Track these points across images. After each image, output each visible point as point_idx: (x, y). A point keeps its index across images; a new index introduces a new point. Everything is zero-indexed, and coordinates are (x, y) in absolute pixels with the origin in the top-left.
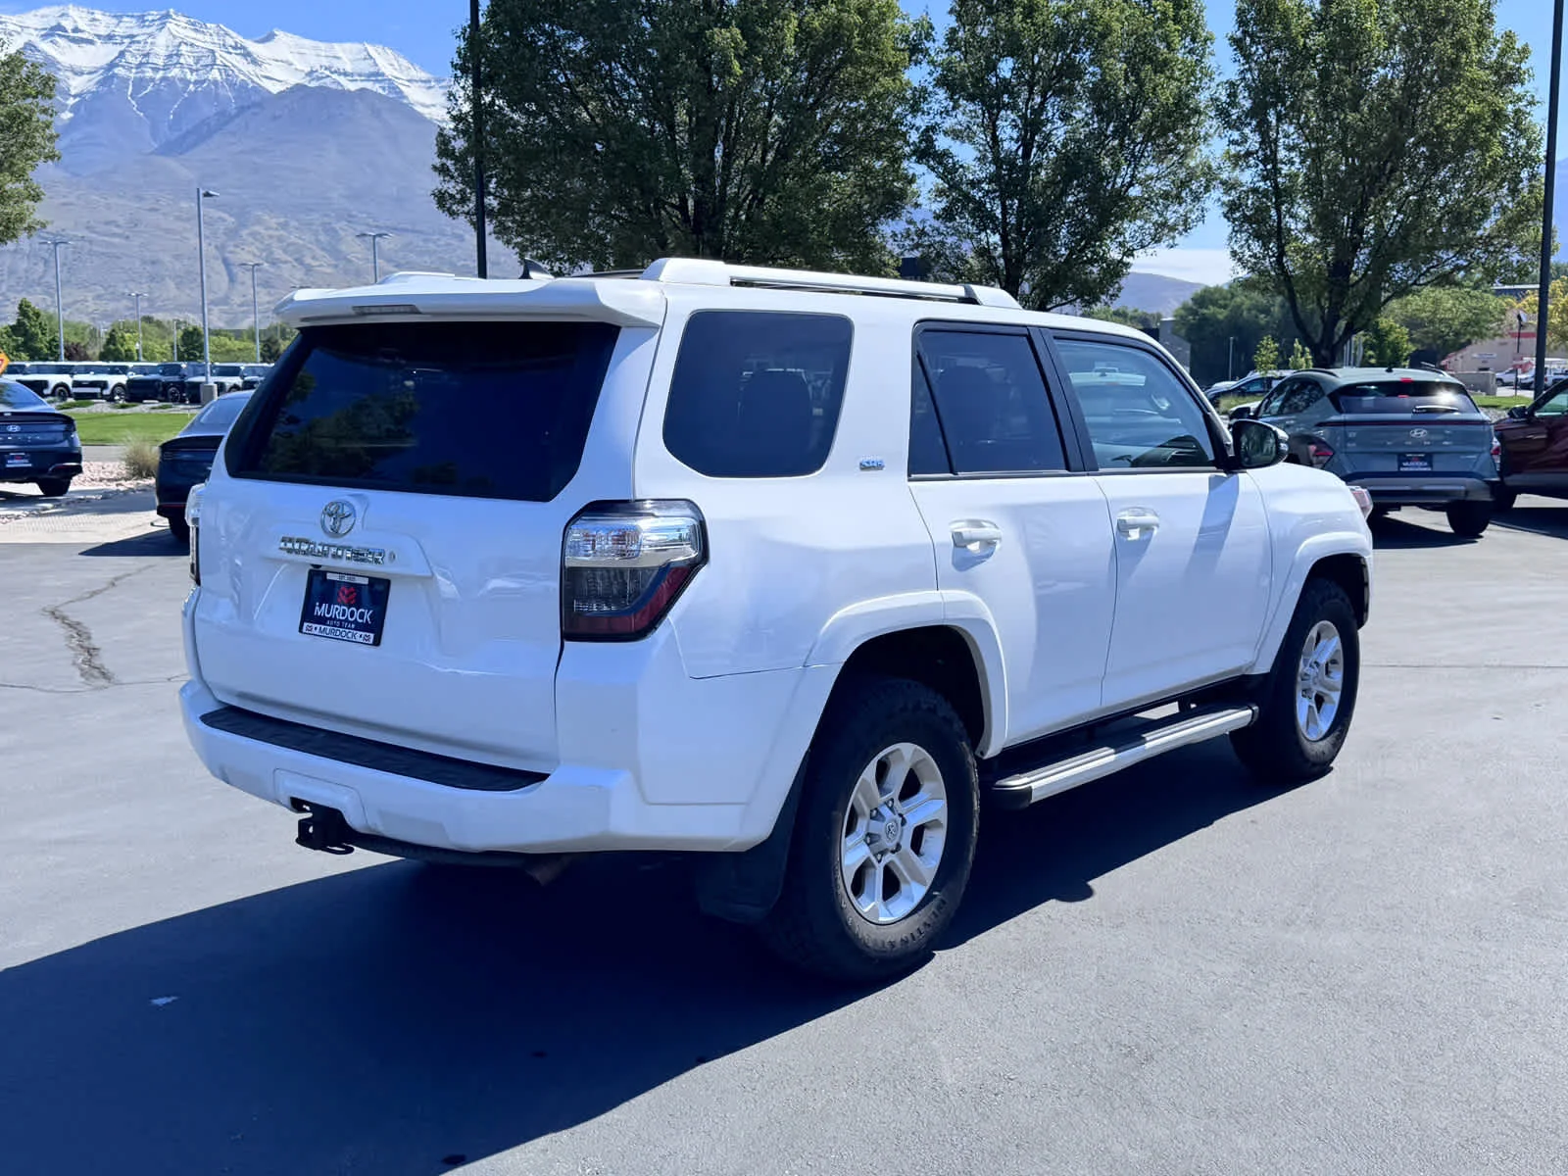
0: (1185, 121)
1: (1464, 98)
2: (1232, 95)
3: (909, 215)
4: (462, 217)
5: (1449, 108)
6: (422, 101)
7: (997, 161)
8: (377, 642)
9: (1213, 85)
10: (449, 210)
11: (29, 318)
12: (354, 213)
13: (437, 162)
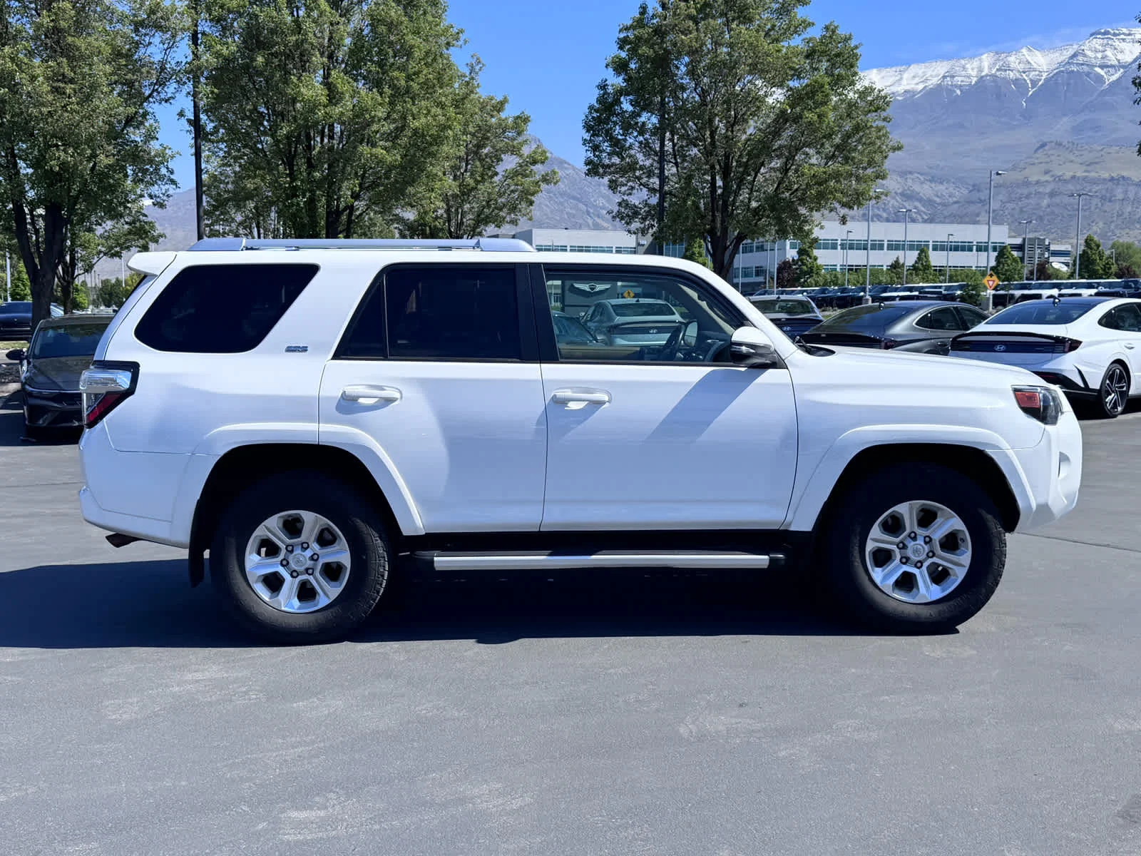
11: (1091, 249)
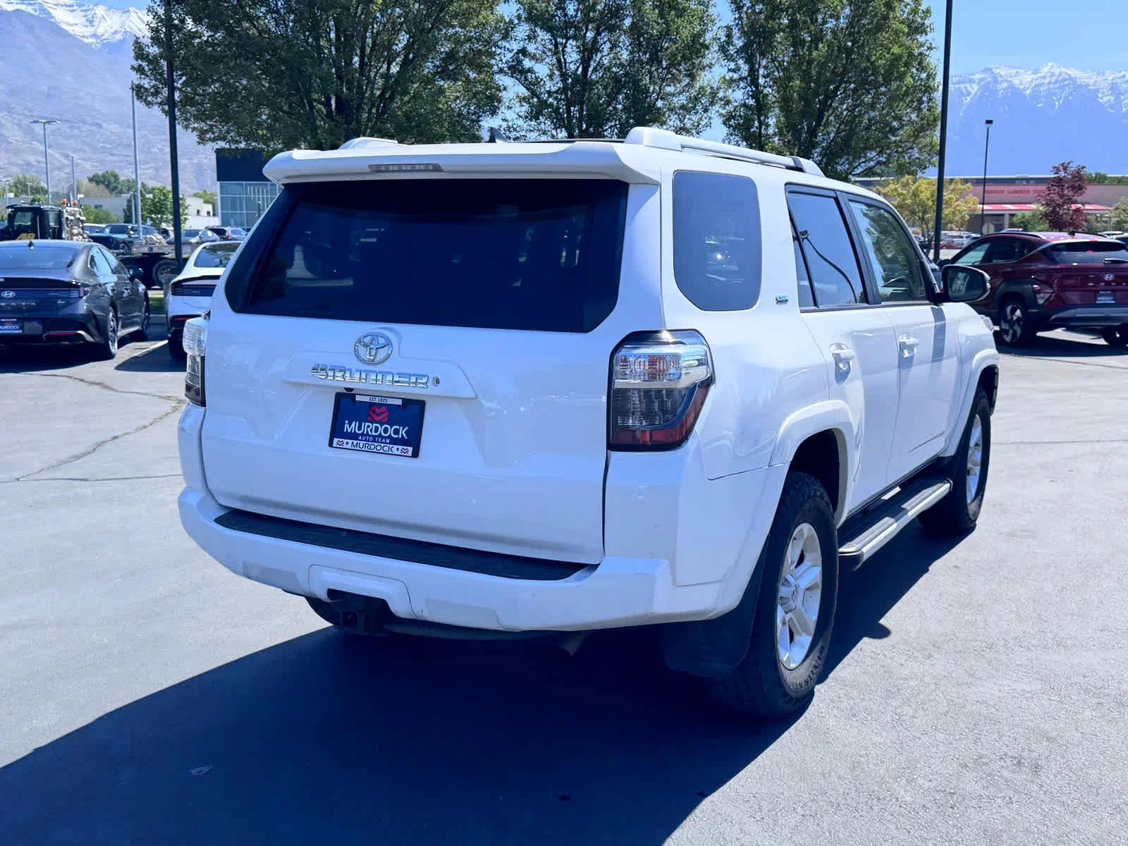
0: (699, 54)
1: (891, 43)
2: (729, 36)
3: (503, 115)
4: (156, 107)
5: (882, 50)
6: (66, 20)
7: (564, 76)
8: (415, 454)
9: (714, 28)
10: (145, 100)
12: (12, 106)
13: (136, 63)
